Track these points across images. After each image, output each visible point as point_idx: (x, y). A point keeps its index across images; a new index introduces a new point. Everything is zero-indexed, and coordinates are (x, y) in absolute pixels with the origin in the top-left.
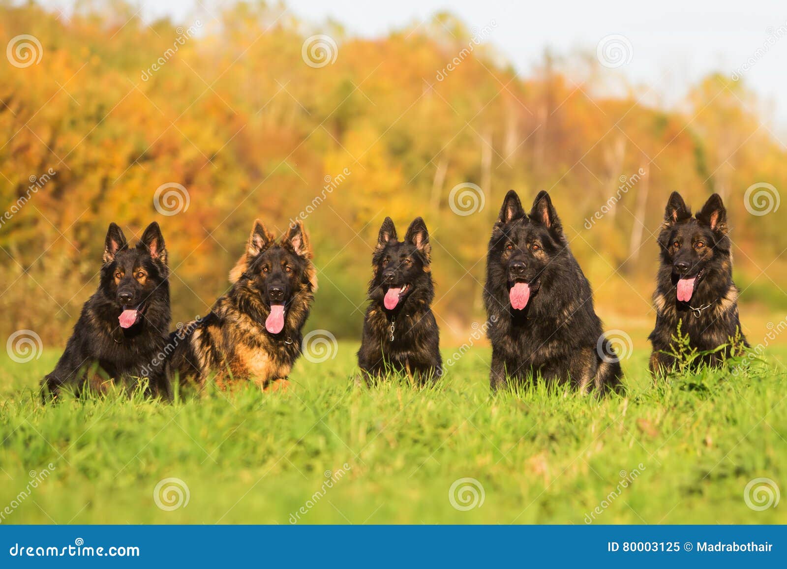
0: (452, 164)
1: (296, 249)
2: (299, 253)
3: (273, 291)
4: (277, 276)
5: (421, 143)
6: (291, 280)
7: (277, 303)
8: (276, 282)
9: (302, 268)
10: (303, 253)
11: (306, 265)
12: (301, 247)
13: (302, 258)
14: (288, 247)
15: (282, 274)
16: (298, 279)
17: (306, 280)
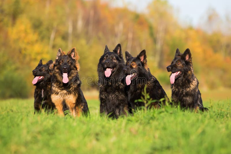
0: (57, 31)
1: (72, 57)
2: (73, 58)
3: (64, 68)
4: (65, 64)
5: (46, 24)
6: (70, 66)
7: (65, 72)
8: (65, 66)
9: (74, 63)
10: (75, 58)
11: (75, 62)
12: (74, 56)
13: (74, 60)
14: (69, 55)
15: (67, 64)
16: (72, 66)
17: (75, 67)
